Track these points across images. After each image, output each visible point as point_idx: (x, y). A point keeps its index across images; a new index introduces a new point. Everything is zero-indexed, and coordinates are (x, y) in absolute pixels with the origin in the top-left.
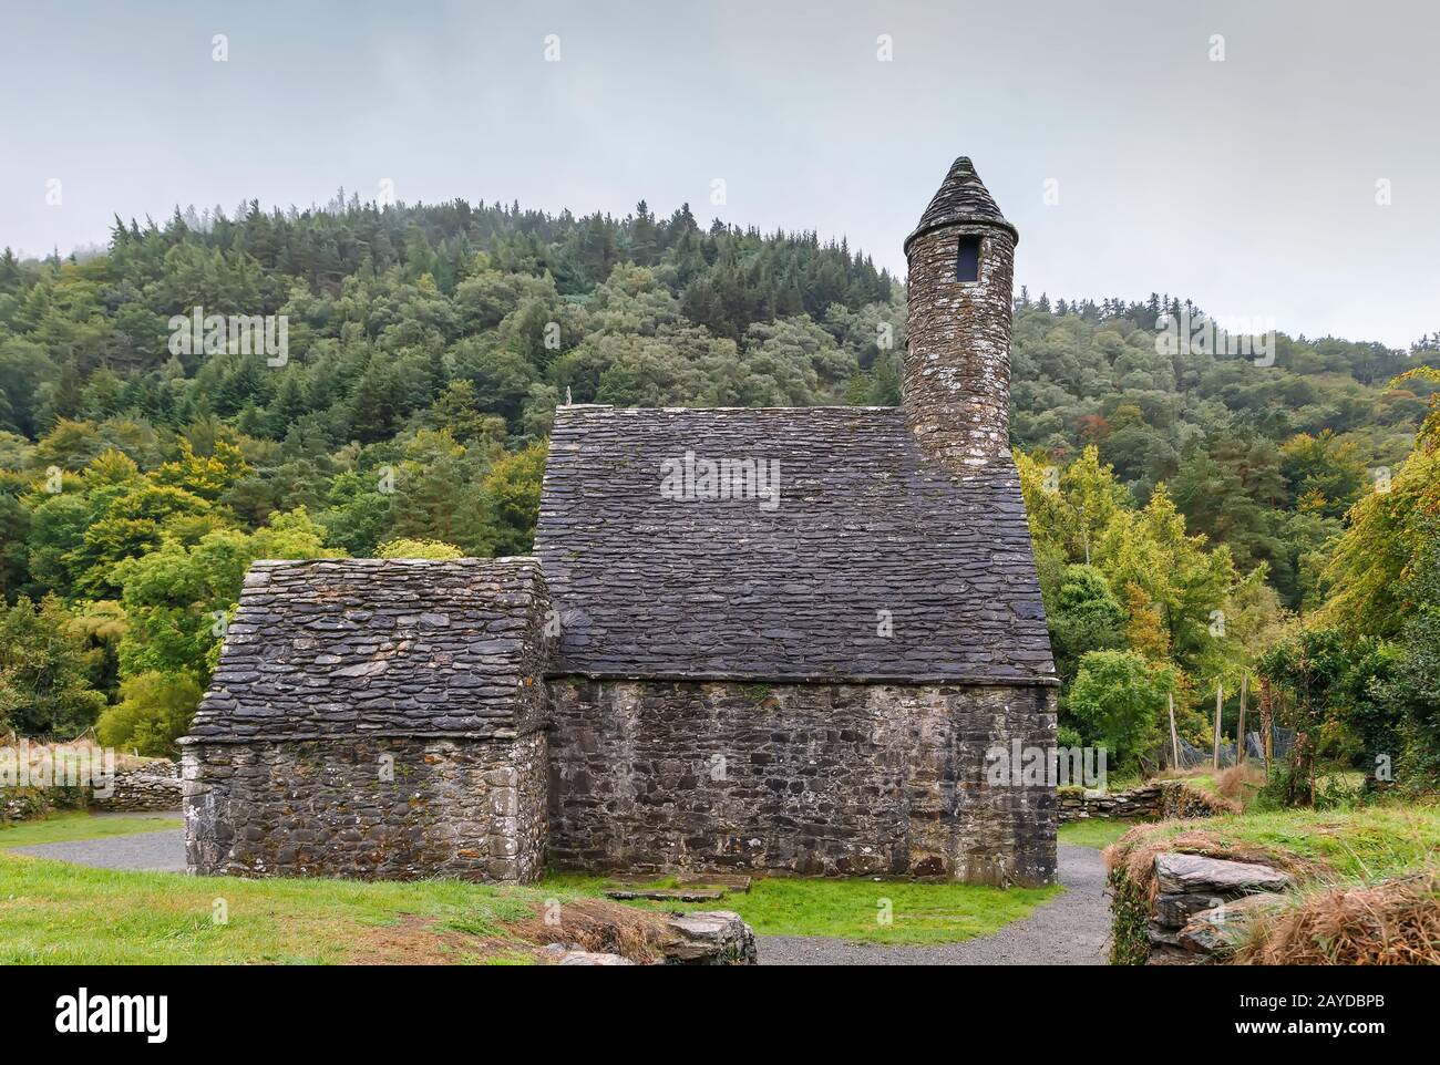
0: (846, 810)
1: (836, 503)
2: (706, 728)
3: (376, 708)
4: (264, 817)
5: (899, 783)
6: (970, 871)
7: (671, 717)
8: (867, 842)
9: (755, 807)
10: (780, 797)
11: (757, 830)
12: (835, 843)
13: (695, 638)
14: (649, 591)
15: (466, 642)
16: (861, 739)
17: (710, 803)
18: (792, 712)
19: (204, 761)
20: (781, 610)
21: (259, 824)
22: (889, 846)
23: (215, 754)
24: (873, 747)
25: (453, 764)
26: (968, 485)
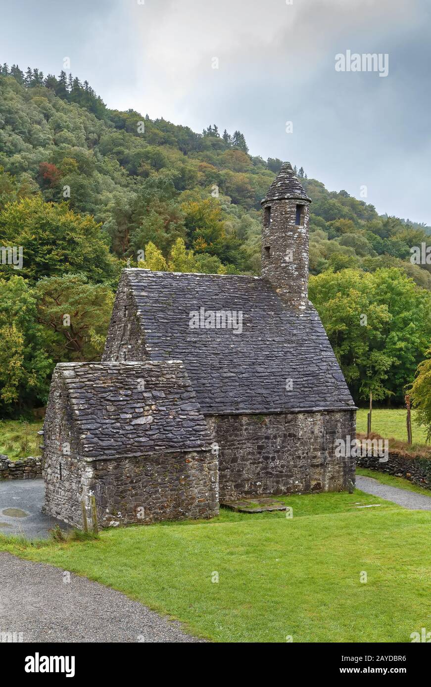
0: (290, 466)
1: (259, 327)
2: (241, 435)
3: (159, 439)
4: (121, 492)
5: (307, 453)
6: (329, 486)
7: (227, 431)
8: (297, 479)
9: (259, 468)
10: (267, 463)
11: (259, 478)
12: (286, 481)
13: (231, 394)
14: (205, 372)
15: (177, 405)
16: (295, 436)
17: (243, 468)
18: (272, 426)
19: (95, 469)
20: (258, 380)
21: (119, 496)
22: (304, 480)
23: (99, 465)
24: (299, 439)
25: (196, 462)
26: (303, 319)
